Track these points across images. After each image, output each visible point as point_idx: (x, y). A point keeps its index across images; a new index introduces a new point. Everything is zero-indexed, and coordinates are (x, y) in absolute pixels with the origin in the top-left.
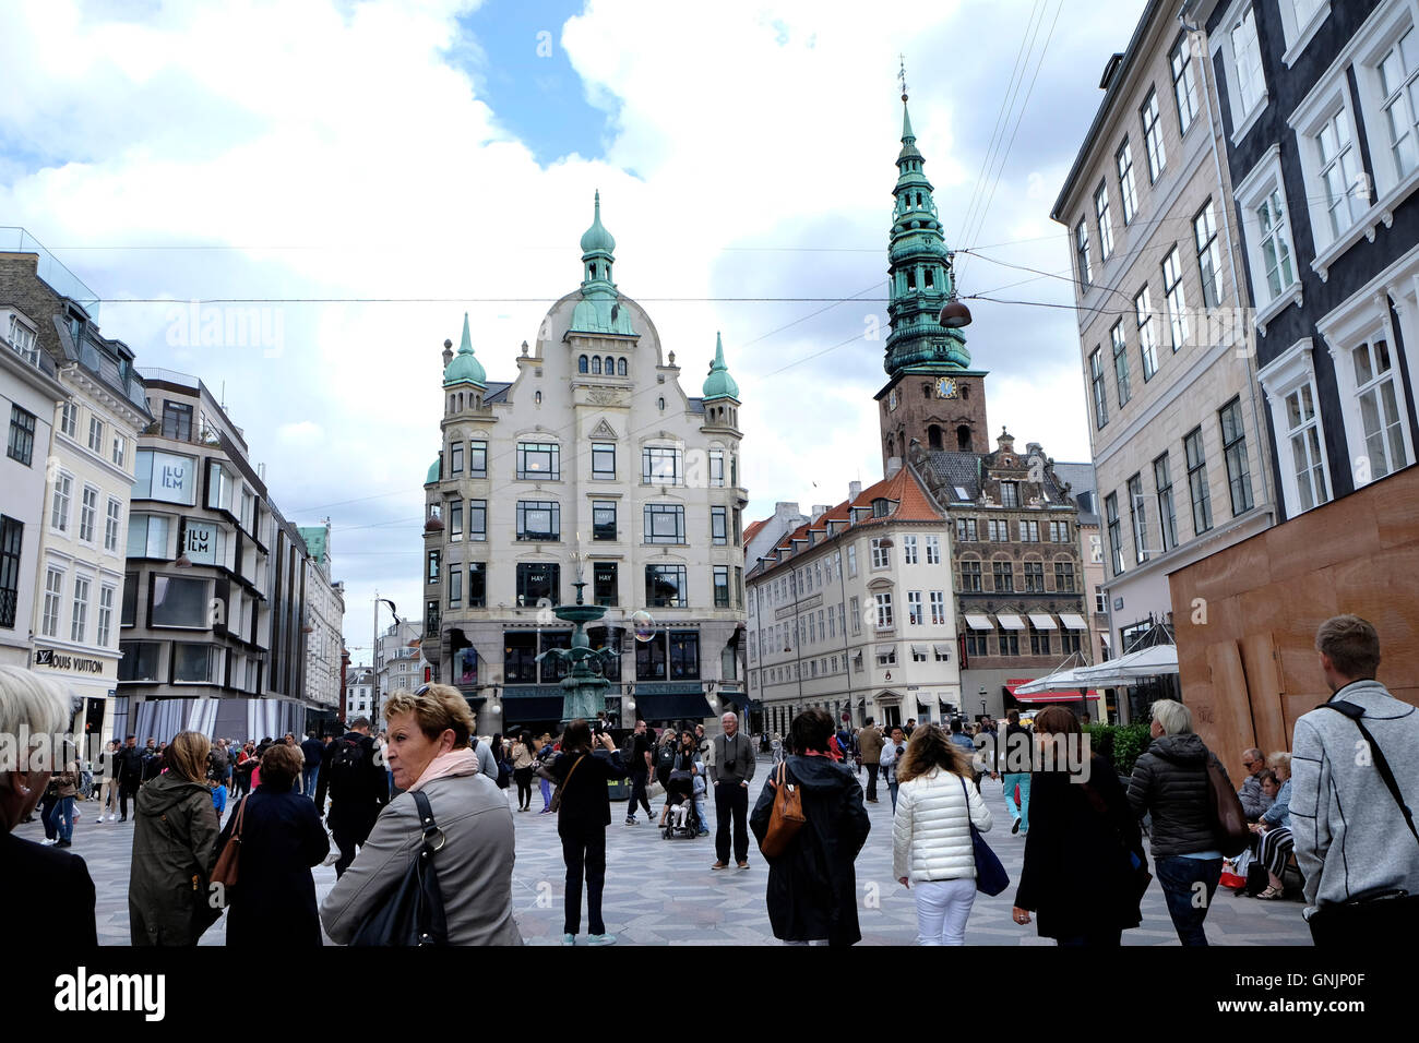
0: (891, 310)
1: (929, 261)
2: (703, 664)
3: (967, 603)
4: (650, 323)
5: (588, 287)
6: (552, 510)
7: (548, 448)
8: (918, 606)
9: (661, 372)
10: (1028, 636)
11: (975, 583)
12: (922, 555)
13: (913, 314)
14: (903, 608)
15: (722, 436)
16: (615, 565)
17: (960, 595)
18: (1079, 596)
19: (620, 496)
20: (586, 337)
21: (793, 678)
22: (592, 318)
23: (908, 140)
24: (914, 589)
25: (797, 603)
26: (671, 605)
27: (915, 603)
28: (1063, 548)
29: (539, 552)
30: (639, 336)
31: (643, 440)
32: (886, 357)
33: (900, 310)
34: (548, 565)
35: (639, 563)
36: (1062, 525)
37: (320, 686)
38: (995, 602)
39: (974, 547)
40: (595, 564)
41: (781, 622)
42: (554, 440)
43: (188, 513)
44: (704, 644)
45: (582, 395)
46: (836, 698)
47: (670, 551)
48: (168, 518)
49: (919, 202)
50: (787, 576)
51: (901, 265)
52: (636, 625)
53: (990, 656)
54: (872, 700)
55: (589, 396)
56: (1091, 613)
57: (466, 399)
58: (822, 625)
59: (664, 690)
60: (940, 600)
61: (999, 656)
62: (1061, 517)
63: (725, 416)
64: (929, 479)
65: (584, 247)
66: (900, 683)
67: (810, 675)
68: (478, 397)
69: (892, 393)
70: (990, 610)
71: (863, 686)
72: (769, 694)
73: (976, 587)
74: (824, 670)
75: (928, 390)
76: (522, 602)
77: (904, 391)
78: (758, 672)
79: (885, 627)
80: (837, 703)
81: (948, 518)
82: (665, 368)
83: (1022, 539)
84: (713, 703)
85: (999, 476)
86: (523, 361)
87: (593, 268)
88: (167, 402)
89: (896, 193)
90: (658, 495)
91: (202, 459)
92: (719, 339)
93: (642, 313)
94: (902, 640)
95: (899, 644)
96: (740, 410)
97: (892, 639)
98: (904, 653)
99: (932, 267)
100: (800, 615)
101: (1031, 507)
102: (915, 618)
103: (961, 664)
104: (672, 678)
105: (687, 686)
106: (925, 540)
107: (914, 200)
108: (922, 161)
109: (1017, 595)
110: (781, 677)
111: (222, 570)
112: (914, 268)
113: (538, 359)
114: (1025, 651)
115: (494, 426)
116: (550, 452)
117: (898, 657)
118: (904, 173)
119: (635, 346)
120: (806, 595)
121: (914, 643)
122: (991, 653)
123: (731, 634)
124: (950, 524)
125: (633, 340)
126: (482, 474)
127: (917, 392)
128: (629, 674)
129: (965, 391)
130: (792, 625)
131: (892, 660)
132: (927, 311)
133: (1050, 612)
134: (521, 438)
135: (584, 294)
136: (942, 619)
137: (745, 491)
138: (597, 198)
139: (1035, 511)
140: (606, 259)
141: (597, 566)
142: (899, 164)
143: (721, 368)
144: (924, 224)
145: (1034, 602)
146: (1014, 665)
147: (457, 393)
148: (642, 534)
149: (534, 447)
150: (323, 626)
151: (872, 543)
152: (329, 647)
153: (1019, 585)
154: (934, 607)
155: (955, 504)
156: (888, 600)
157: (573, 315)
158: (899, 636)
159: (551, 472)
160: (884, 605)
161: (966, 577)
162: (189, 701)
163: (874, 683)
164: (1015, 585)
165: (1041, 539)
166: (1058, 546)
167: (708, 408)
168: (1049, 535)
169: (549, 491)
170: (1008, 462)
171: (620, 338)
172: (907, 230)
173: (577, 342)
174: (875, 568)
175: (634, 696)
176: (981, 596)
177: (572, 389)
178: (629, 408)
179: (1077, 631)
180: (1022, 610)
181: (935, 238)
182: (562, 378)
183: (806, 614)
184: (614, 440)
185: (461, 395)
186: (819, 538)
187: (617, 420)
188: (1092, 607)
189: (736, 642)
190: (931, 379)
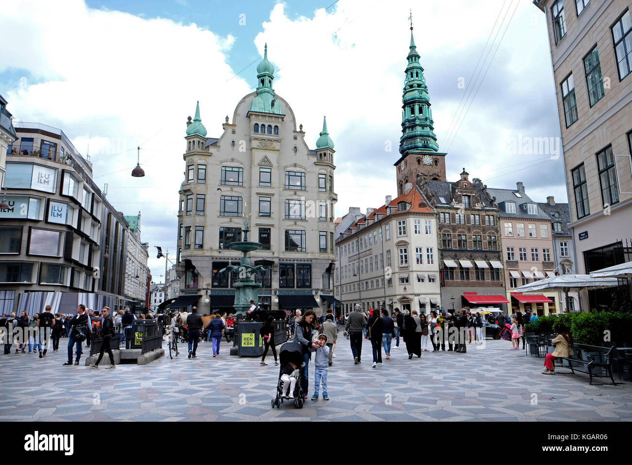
0: (403, 125)
1: (421, 103)
2: (313, 280)
3: (445, 254)
4: (291, 110)
5: (260, 90)
6: (238, 200)
7: (237, 170)
8: (421, 255)
9: (296, 134)
10: (474, 271)
11: (449, 245)
12: (423, 230)
13: (413, 127)
14: (413, 256)
15: (325, 167)
16: (270, 229)
17: (441, 250)
18: (499, 252)
19: (273, 195)
20: (258, 114)
21: (356, 290)
22: (261, 105)
23: (413, 47)
24: (419, 246)
25: (359, 254)
26: (298, 250)
27: (419, 253)
28: (491, 228)
29: (231, 222)
30: (285, 115)
31: (286, 167)
32: (400, 146)
33: (407, 124)
34: (236, 229)
35: (282, 228)
36: (491, 217)
37: (133, 289)
38: (458, 254)
39: (448, 226)
40: (259, 228)
41: (351, 263)
42: (240, 166)
43: (51, 197)
44: (313, 270)
45: (255, 144)
46: (378, 300)
47: (298, 223)
48: (40, 199)
49: (417, 76)
50: (355, 241)
51: (408, 104)
52: (279, 260)
53: (455, 280)
54: (397, 301)
55: (258, 144)
56: (505, 261)
57: (196, 143)
58: (372, 264)
59: (293, 293)
60: (431, 252)
61: (460, 280)
62: (491, 213)
63: (327, 158)
64: (427, 193)
65: (258, 71)
66: (411, 292)
67: (365, 289)
68: (202, 143)
69: (403, 162)
70: (456, 258)
71: (393, 294)
72: (344, 298)
73: (449, 246)
74: (372, 286)
75: (419, 161)
76: (222, 247)
77: (408, 161)
78: (339, 287)
79: (404, 265)
80: (378, 302)
81: (436, 212)
82: (297, 132)
83: (472, 223)
84: (318, 300)
85: (461, 192)
86: (226, 125)
87: (263, 82)
88: (43, 141)
89: (406, 72)
90: (292, 195)
91: (60, 170)
92: (325, 120)
93: (287, 104)
94: (412, 271)
95: (411, 273)
96: (334, 155)
97: (408, 271)
98: (413, 278)
99: (423, 105)
100: (361, 259)
101: (476, 208)
102: (419, 261)
103: (441, 284)
104: (297, 288)
105: (304, 291)
106: (425, 222)
107: (415, 75)
108: (419, 57)
109: (469, 251)
110: (350, 290)
111: (70, 227)
112: (414, 106)
113: (233, 125)
114: (473, 278)
115: (210, 157)
116: (239, 172)
117: (411, 280)
118: (411, 62)
119: (283, 120)
120: (364, 250)
121: (418, 273)
122: (456, 279)
123: (328, 266)
124: (437, 215)
125: (282, 117)
126: (204, 182)
127: (414, 162)
128: (275, 285)
129: (436, 162)
130: (356, 265)
131: (407, 281)
132: (420, 125)
133: (485, 260)
134: (224, 164)
135: (257, 94)
136: (432, 262)
137: (336, 195)
138: (266, 47)
139: (478, 210)
140: (269, 76)
141: (260, 229)
142: (408, 58)
143: (325, 134)
144: (419, 86)
145: (477, 254)
146: (467, 285)
147: (191, 140)
148: (284, 214)
149: (230, 169)
150: (136, 262)
151: (398, 224)
152: (139, 272)
153: (470, 246)
154: (428, 255)
155: (440, 205)
156: (405, 252)
157: (252, 104)
158: (411, 269)
159: (238, 182)
160: (404, 254)
161: (444, 241)
162: (45, 293)
163: (397, 293)
164: (468, 246)
165: (481, 223)
166: (489, 228)
167: (319, 153)
168: (485, 222)
169: (237, 191)
170: (465, 185)
171: (275, 116)
172: (411, 88)
173: (254, 117)
174: (399, 235)
175: (278, 296)
176: (451, 250)
177: (250, 140)
178: (279, 151)
179: (498, 269)
180: (471, 258)
181: (424, 92)
182: (245, 135)
183: (364, 259)
184: (270, 166)
185: (194, 142)
186: (371, 222)
187: (272, 156)
188: (505, 258)
189: (330, 270)
190: (421, 156)
